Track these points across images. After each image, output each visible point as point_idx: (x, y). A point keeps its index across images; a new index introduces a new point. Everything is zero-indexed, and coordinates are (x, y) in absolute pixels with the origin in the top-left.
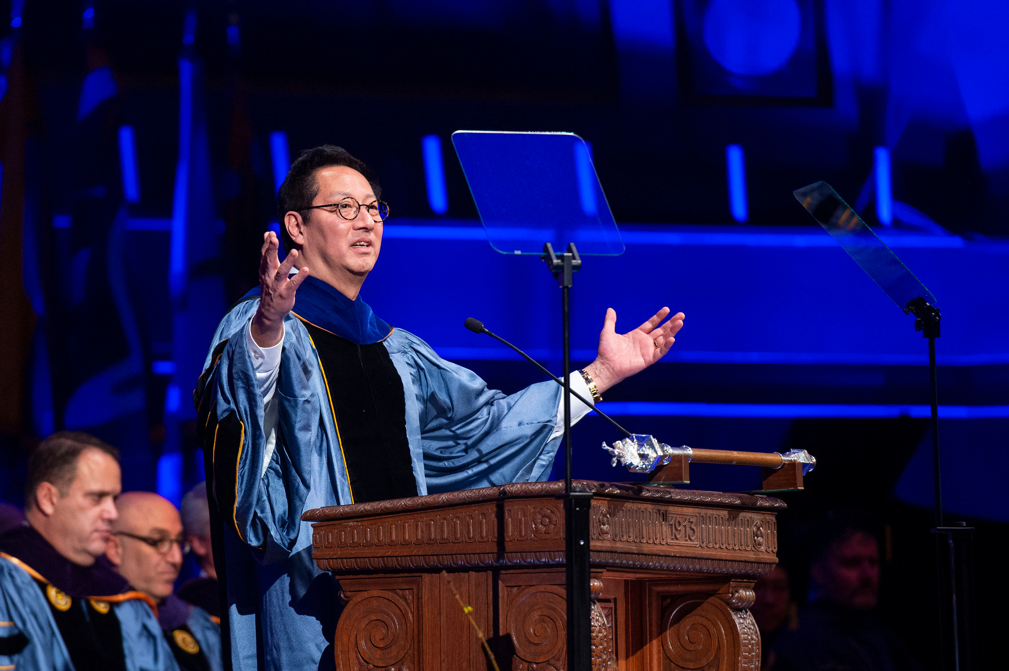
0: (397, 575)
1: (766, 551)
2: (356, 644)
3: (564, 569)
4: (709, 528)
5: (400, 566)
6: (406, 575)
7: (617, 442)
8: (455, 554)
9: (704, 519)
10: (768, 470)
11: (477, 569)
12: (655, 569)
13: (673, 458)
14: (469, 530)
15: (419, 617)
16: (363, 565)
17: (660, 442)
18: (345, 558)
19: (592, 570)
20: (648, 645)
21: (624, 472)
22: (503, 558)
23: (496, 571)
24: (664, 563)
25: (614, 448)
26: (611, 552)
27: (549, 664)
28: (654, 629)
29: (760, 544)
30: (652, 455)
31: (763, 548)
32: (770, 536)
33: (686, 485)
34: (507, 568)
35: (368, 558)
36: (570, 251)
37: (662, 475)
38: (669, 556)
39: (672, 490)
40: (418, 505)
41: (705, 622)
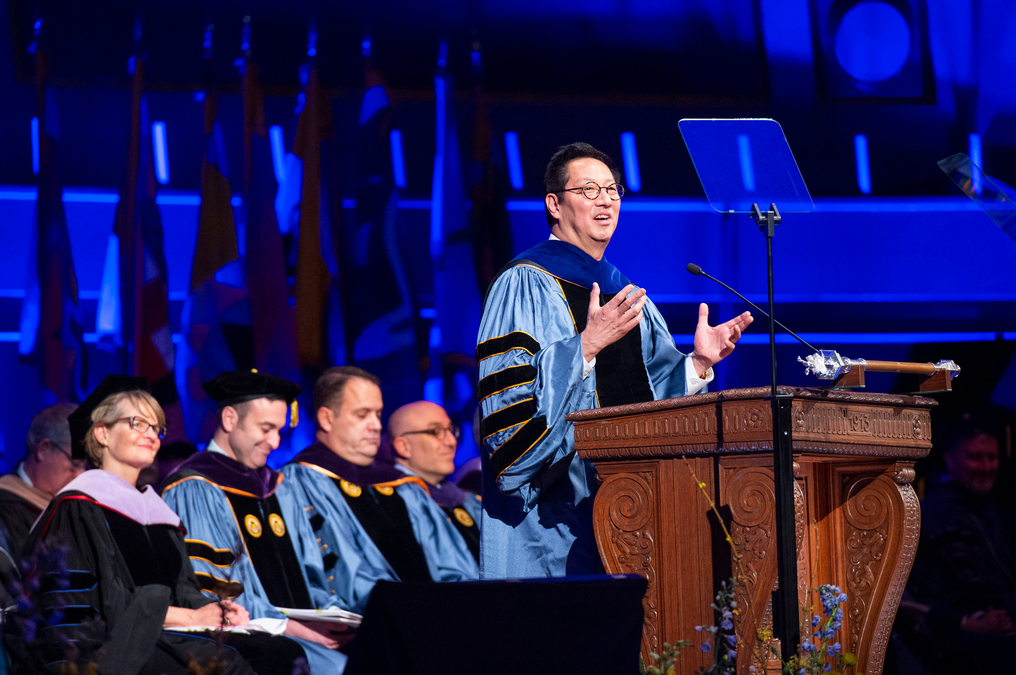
0: (640, 461)
1: (923, 439)
2: (610, 514)
3: (772, 454)
4: (879, 421)
5: (642, 454)
6: (646, 461)
7: (809, 356)
8: (685, 445)
9: (875, 415)
10: (923, 376)
11: (702, 455)
12: (838, 453)
13: (853, 368)
14: (695, 425)
15: (658, 493)
16: (613, 454)
17: (841, 355)
18: (600, 449)
19: (794, 455)
20: (832, 512)
21: (814, 379)
22: (722, 447)
23: (717, 457)
24: (846, 449)
25: (806, 361)
26: (805, 441)
27: (759, 527)
28: (837, 500)
29: (918, 434)
30: (836, 366)
31: (920, 437)
32: (926, 427)
33: (863, 388)
34: (725, 454)
35: (617, 448)
36: (772, 209)
37: (843, 381)
38: (849, 444)
39: (851, 393)
40: (655, 407)
41: (876, 494)
